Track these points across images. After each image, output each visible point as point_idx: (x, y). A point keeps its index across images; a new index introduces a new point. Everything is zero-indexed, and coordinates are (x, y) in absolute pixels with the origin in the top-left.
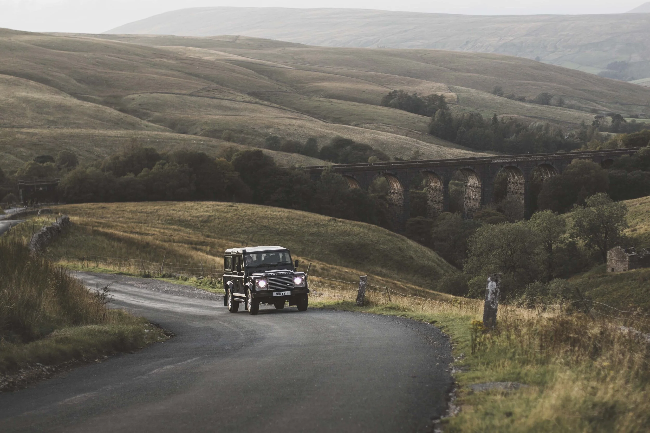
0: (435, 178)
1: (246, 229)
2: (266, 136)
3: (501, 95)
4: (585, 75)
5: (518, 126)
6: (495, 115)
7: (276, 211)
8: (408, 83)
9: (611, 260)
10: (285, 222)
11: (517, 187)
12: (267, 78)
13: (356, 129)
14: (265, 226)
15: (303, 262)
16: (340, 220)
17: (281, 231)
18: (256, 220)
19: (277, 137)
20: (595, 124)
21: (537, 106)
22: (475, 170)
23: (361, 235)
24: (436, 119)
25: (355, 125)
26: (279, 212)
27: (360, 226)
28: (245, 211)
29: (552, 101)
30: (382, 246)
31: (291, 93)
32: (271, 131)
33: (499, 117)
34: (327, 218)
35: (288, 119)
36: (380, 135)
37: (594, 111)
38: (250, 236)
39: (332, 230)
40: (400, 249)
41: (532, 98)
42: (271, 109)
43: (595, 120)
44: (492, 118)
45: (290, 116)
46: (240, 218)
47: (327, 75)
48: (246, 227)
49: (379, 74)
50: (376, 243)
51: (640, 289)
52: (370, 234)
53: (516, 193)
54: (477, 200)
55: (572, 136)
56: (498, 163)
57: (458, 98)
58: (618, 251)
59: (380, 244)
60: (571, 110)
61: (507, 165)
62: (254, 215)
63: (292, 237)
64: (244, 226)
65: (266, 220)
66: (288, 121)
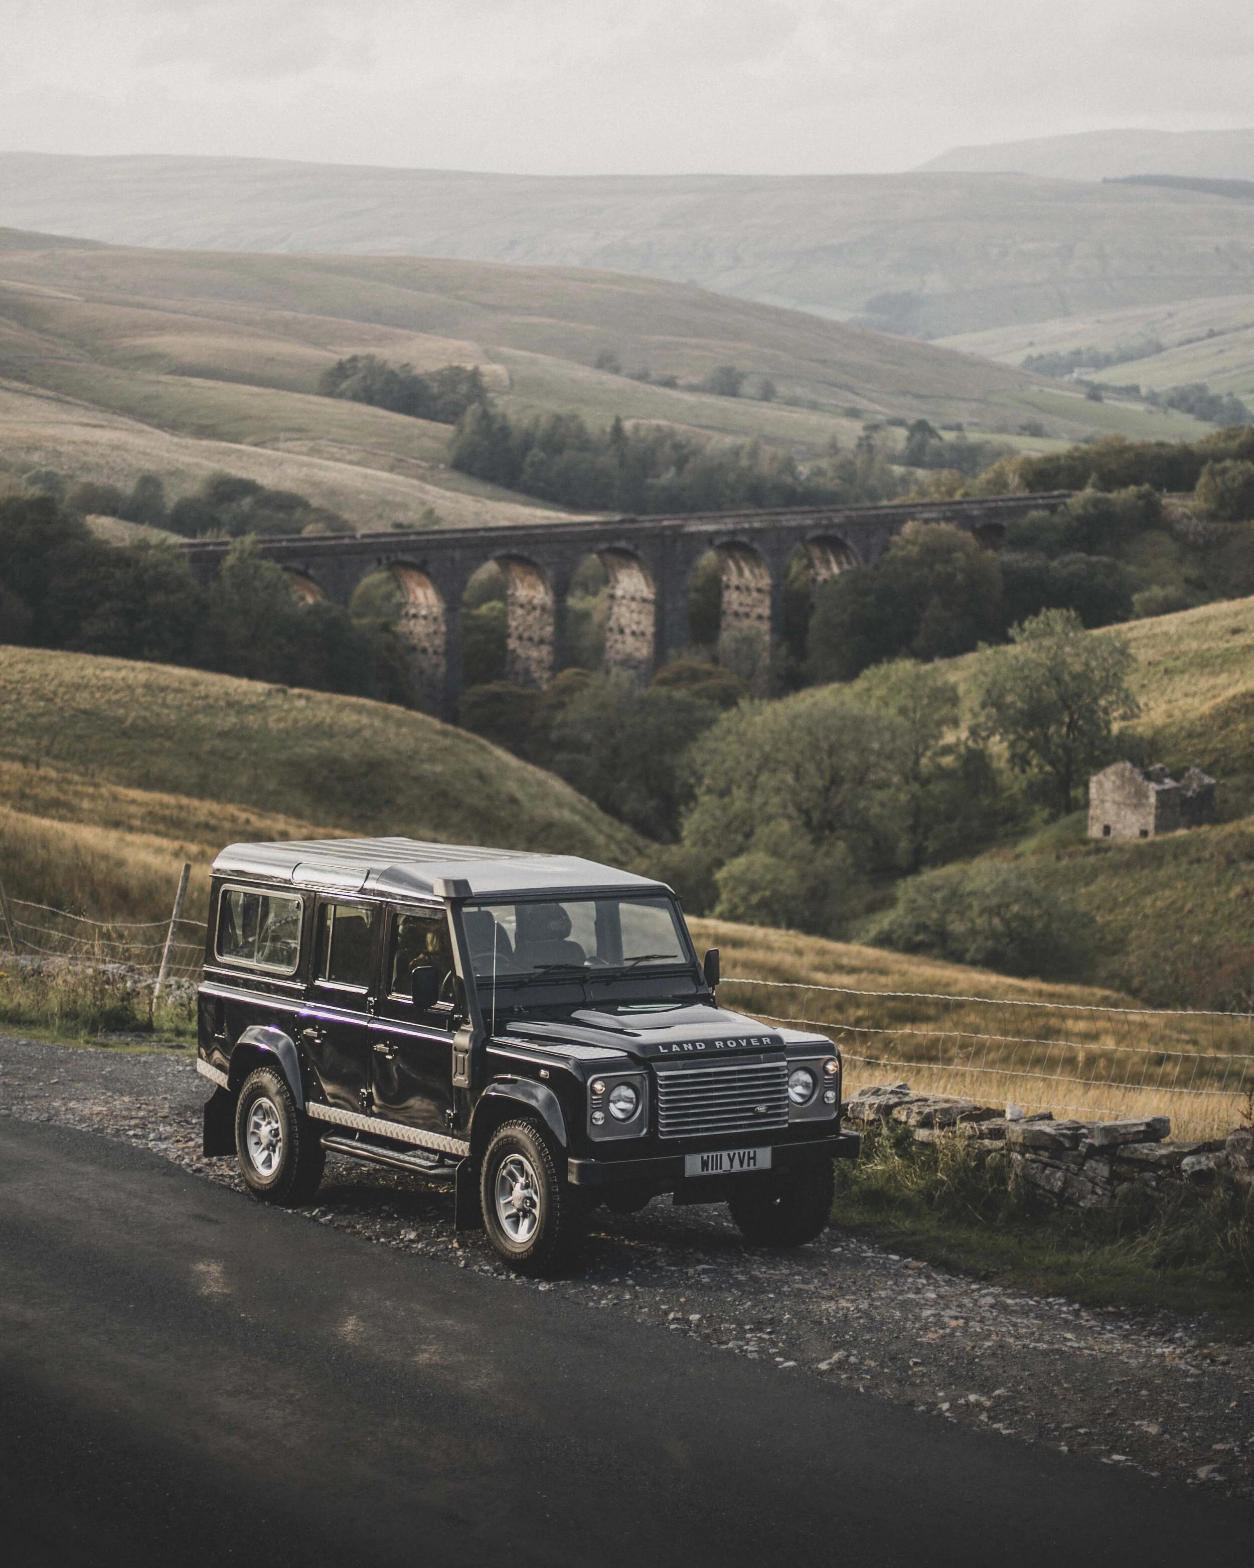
0: (531, 574)
1: (29, 719)
2: (25, 472)
3: (616, 370)
4: (820, 324)
5: (677, 447)
6: (618, 420)
7: (108, 668)
8: (380, 340)
9: (1103, 801)
10: (142, 700)
11: (749, 601)
12: (14, 324)
13: (261, 455)
14: (84, 712)
15: (248, 822)
16: (296, 691)
17: (133, 726)
18: (55, 693)
19: (55, 475)
20: (865, 445)
21: (709, 399)
22: (640, 553)
23: (367, 733)
24: (468, 430)
25: (256, 445)
26: (119, 669)
27: (360, 710)
28: (20, 666)
29: (747, 387)
30: (427, 767)
31: (79, 361)
32: (36, 457)
33: (628, 425)
34: (261, 687)
35: (79, 427)
36: (327, 469)
37: (853, 413)
38: (45, 742)
39: (279, 720)
40: (481, 776)
41: (695, 380)
42: (32, 400)
43: (861, 433)
44: (608, 429)
45: (85, 420)
46: (9, 687)
47: (172, 316)
48: (29, 715)
49: (302, 316)
50: (411, 758)
51: (1223, 887)
52: (392, 730)
53: (747, 615)
54: (643, 634)
55: (820, 472)
56: (699, 533)
57: (511, 379)
58: (1123, 776)
59: (422, 761)
60: (795, 409)
61: (725, 539)
62: (50, 677)
63: (168, 744)
64: (23, 712)
65: (86, 695)
66: (80, 433)
